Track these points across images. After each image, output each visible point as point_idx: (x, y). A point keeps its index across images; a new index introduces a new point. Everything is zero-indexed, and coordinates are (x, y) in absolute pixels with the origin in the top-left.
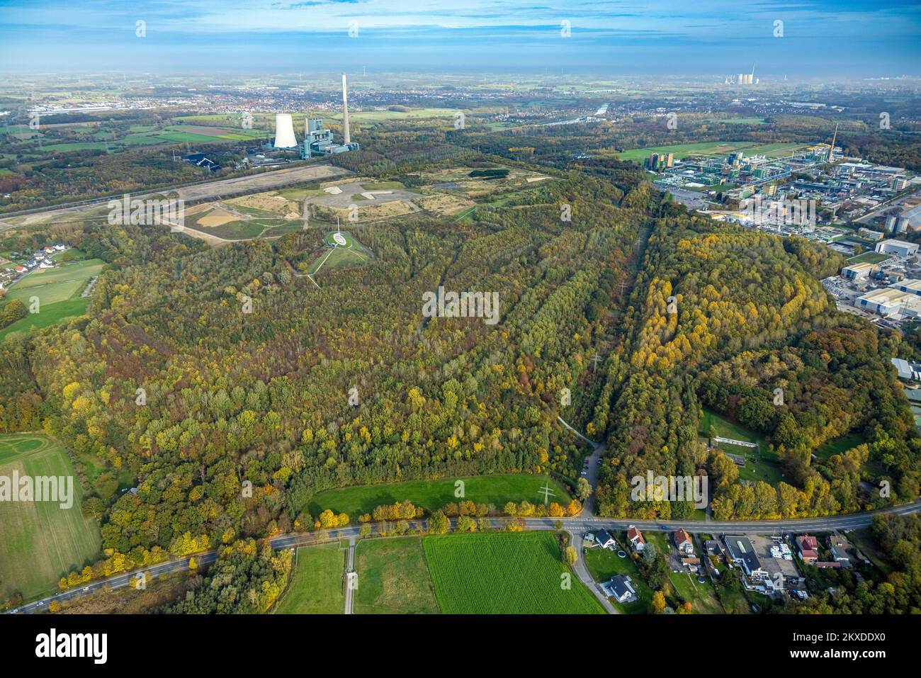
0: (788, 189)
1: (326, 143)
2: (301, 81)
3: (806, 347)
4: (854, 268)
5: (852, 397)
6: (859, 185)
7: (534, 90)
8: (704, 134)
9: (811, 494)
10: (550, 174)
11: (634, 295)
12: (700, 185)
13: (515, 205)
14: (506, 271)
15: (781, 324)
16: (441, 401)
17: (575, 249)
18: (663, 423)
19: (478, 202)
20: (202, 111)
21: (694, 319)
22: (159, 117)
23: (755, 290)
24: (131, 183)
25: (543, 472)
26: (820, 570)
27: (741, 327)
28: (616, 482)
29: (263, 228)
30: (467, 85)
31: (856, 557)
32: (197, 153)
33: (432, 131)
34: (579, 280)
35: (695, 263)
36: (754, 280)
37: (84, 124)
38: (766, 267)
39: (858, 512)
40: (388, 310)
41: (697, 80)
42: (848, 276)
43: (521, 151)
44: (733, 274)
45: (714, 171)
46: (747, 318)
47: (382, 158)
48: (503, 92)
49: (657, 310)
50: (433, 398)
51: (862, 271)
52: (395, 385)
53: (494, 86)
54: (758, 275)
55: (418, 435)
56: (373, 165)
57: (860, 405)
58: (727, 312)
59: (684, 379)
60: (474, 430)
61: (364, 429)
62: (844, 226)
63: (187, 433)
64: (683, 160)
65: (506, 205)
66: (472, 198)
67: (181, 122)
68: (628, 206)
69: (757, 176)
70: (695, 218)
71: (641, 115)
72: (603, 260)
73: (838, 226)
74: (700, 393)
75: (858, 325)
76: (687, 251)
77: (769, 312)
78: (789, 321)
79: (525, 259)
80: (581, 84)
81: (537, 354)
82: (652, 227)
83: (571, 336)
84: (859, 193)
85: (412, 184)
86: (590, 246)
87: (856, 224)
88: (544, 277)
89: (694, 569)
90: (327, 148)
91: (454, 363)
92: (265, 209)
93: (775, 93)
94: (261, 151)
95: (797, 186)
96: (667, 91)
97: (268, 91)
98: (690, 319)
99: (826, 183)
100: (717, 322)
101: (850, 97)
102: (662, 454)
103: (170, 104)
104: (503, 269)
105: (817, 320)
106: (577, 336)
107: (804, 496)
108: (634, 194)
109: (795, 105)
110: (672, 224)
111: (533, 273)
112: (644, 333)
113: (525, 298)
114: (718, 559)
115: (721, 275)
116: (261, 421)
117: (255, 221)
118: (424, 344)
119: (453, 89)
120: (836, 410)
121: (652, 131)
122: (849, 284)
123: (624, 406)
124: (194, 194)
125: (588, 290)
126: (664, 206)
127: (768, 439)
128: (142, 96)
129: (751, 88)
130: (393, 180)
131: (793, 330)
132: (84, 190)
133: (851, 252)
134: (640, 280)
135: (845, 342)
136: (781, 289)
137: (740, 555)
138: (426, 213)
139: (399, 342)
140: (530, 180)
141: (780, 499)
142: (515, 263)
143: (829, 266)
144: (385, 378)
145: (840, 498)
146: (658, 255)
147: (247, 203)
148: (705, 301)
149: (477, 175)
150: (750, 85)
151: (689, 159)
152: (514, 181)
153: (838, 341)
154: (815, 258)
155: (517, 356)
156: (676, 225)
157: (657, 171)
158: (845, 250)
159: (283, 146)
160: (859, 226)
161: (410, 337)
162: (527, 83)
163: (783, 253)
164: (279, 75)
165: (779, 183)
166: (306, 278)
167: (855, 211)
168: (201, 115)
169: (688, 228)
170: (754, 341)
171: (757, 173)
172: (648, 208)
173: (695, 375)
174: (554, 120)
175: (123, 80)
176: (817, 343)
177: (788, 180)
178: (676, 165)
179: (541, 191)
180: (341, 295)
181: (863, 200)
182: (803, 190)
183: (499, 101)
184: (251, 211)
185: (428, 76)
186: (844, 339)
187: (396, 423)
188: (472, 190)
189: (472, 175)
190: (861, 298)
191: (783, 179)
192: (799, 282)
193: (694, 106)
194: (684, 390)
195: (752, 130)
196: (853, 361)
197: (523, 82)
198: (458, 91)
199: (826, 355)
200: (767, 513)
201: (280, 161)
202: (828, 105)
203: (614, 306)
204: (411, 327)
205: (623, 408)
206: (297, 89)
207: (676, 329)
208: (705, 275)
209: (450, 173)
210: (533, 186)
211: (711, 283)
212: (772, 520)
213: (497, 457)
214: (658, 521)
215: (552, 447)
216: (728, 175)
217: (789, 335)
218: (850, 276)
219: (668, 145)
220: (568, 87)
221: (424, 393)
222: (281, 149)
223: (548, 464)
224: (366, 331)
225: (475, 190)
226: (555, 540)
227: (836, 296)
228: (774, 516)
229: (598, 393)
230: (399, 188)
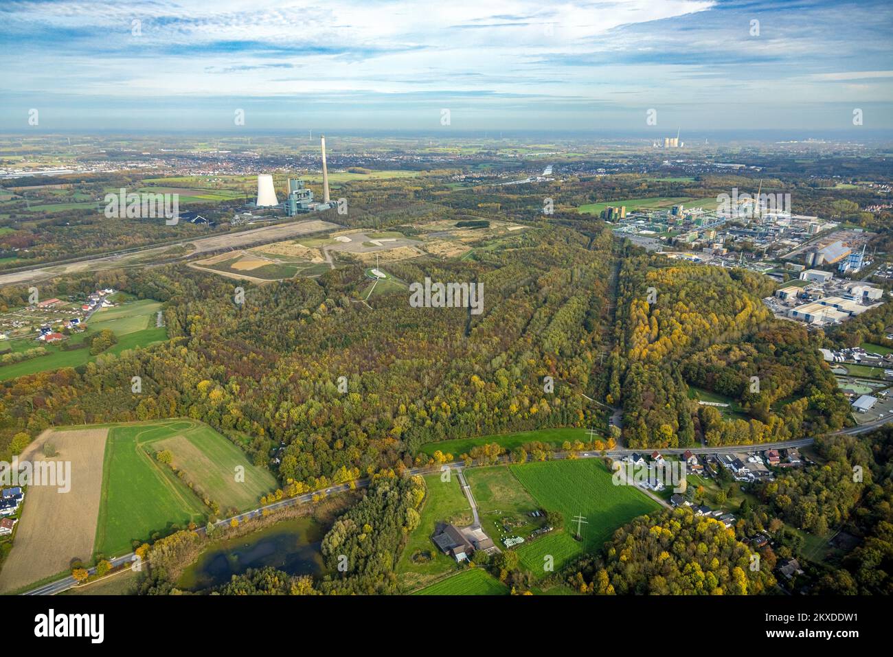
0: (725, 234)
1: (307, 201)
2: (250, 145)
3: (757, 342)
4: (785, 290)
5: (794, 371)
6: (782, 231)
7: (481, 153)
8: (645, 191)
9: (772, 427)
10: (526, 224)
11: (619, 313)
12: (652, 233)
13: (505, 248)
14: (515, 297)
15: (736, 328)
16: (496, 383)
17: (563, 281)
18: (663, 391)
19: (474, 247)
20: (167, 173)
21: (671, 327)
22: (130, 180)
23: (715, 305)
24: (139, 237)
25: (581, 426)
26: (782, 468)
27: (707, 331)
28: (639, 425)
29: (297, 270)
30: (415, 149)
31: (804, 460)
32: (187, 211)
33: (400, 190)
34: (574, 303)
35: (663, 288)
36: (713, 298)
37: (58, 187)
38: (720, 289)
39: (803, 438)
40: (436, 323)
41: (627, 143)
42: (781, 297)
43: (489, 207)
44: (696, 294)
45: (661, 221)
46: (711, 325)
47: (366, 214)
48: (451, 155)
49: (641, 321)
50: (489, 381)
51: (791, 292)
52: (458, 375)
53: (441, 150)
54: (715, 294)
55: (485, 405)
56: (360, 220)
57: (799, 375)
58: (694, 320)
59: (672, 365)
60: (526, 402)
61: (444, 404)
62: (773, 261)
63: (313, 409)
64: (633, 212)
65: (498, 248)
66: (466, 244)
67: (152, 184)
68: (597, 249)
69: (698, 224)
70: (654, 257)
71: (585, 175)
72: (588, 289)
73: (769, 262)
74: (684, 374)
75: (793, 327)
76: (655, 280)
77: (727, 320)
78: (741, 326)
79: (528, 288)
80: (522, 148)
81: (557, 352)
82: (620, 266)
83: (578, 341)
84: (781, 237)
85: (409, 234)
86: (575, 279)
87: (782, 259)
88: (545, 302)
89: (700, 472)
90: (310, 206)
91: (498, 358)
92: (290, 255)
93: (700, 155)
94: (247, 210)
95: (732, 232)
96: (602, 154)
97: (222, 154)
98: (668, 326)
99: (754, 230)
100: (689, 327)
101: (764, 158)
102: (666, 408)
103: (131, 167)
104: (513, 295)
105: (763, 325)
106: (582, 341)
107: (768, 427)
108: (599, 240)
109: (719, 165)
110: (636, 262)
111: (536, 298)
112: (634, 336)
113: (537, 315)
114: (715, 465)
115: (687, 295)
116: (364, 400)
117: (287, 264)
118: (471, 347)
119: (403, 152)
120: (783, 379)
121: (600, 189)
122: (782, 302)
123: (632, 382)
124: (209, 246)
125: (583, 310)
126: (627, 248)
127: (737, 400)
128: (100, 160)
129: (677, 150)
130: (390, 230)
131: (746, 332)
132: (98, 244)
133: (782, 280)
134: (620, 302)
135: (785, 337)
136: (733, 304)
137: (729, 462)
138: (432, 255)
139: (451, 346)
140: (510, 229)
141: (751, 430)
142: (520, 291)
143: (766, 290)
144: (448, 371)
145: (791, 429)
146: (631, 284)
147: (272, 250)
148: (678, 314)
149: (464, 226)
150: (676, 148)
151: (638, 212)
152: (497, 230)
153: (780, 337)
154: (756, 283)
155: (542, 355)
156: (640, 263)
157: (613, 221)
158: (776, 279)
159: (267, 204)
160: (784, 261)
161: (459, 343)
162: (471, 147)
163: (731, 280)
164: (224, 139)
165: (717, 230)
166: (362, 303)
167: (781, 250)
168: (168, 177)
169: (650, 265)
170: (718, 339)
171: (698, 222)
172: (613, 251)
173: (679, 362)
174: (506, 180)
175: (67, 144)
176: (765, 339)
177: (723, 227)
178: (627, 216)
179: (523, 237)
180: (395, 314)
181: (787, 242)
182: (737, 235)
183: (450, 163)
184: (278, 256)
185: (373, 140)
186: (783, 336)
187: (467, 399)
188: (463, 237)
189: (459, 225)
190: (793, 310)
191: (719, 227)
192: (746, 298)
193: (630, 167)
194: (673, 372)
195: (686, 187)
196: (792, 349)
197: (467, 145)
198: (408, 155)
199: (772, 346)
200: (743, 440)
201: (268, 218)
202: (747, 165)
203: (604, 321)
204: (457, 335)
205: (631, 384)
206: (251, 153)
207: (659, 334)
208: (675, 295)
209: (437, 224)
210: (514, 234)
211: (680, 300)
212: (747, 445)
213: (548, 416)
214: (670, 449)
215: (584, 413)
216: (674, 224)
217: (743, 335)
218: (783, 296)
219: (615, 200)
220: (511, 150)
221: (482, 379)
222: (265, 207)
223: (584, 421)
224: (423, 340)
225: (466, 237)
226: (603, 463)
227: (773, 310)
228: (748, 442)
229: (609, 377)
230: (400, 237)
